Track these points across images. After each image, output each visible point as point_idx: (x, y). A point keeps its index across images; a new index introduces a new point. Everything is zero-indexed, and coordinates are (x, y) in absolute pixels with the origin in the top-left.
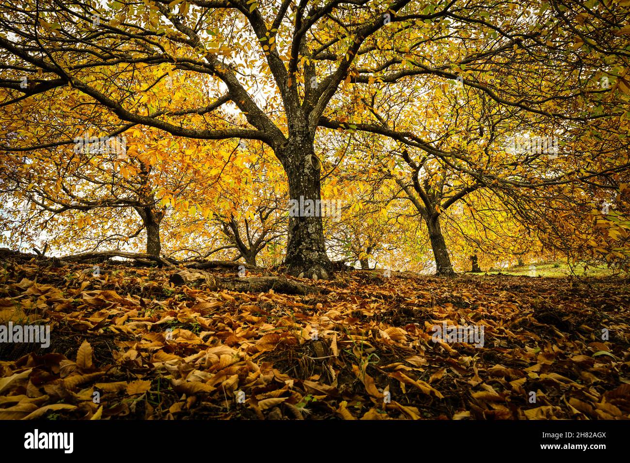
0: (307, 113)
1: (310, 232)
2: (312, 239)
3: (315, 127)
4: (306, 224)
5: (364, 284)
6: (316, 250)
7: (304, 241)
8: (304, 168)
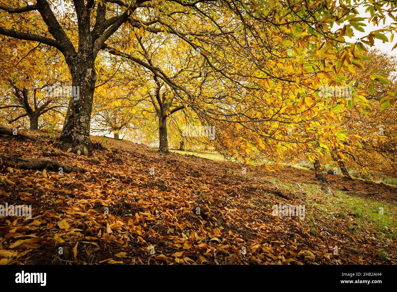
0: (94, 39)
1: (81, 121)
2: (81, 126)
3: (98, 50)
4: (79, 115)
5: (111, 162)
6: (83, 134)
7: (76, 127)
8: (85, 76)
